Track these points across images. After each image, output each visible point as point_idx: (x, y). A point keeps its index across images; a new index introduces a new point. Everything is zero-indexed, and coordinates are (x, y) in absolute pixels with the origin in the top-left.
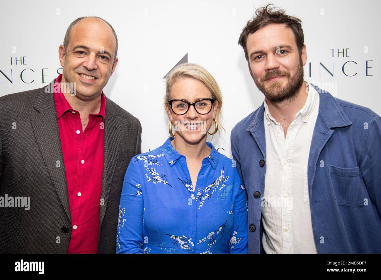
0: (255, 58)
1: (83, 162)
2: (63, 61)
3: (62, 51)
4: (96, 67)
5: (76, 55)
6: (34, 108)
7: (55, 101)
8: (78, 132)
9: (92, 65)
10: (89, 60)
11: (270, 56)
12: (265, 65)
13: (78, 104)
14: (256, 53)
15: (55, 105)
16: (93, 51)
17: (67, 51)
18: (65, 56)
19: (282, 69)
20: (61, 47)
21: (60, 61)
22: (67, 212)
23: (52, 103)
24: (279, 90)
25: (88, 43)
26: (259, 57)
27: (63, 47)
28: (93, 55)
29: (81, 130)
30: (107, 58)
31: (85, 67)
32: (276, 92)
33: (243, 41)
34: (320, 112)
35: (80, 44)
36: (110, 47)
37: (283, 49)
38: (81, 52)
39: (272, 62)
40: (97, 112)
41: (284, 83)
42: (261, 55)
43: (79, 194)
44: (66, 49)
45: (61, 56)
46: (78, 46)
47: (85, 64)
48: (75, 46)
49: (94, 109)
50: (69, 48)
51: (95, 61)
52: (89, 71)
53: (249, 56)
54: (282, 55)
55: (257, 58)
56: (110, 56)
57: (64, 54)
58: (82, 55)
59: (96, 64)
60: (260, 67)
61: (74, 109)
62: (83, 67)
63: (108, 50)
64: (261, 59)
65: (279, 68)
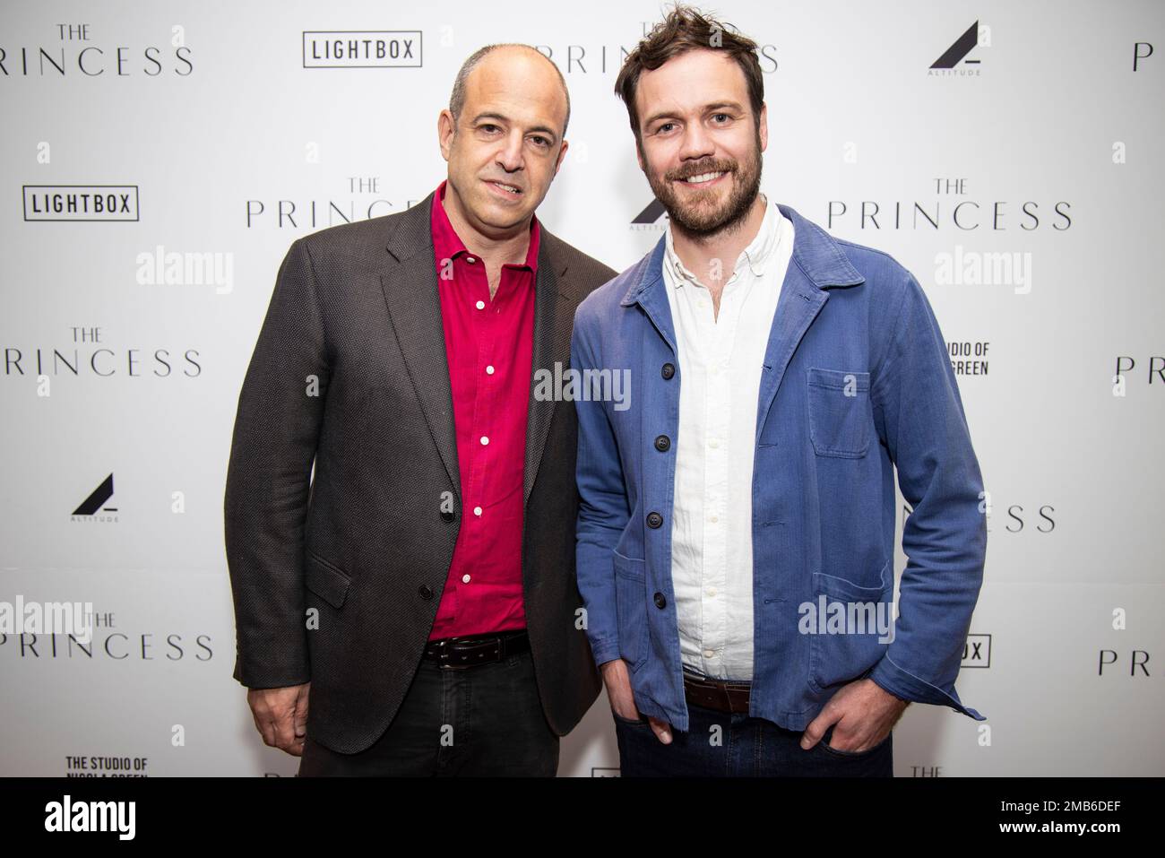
0: (658, 130)
1: (490, 370)
2: (447, 147)
3: (447, 124)
4: (522, 165)
5: (480, 135)
6: (389, 252)
7: (432, 237)
8: (480, 305)
9: (515, 158)
10: (508, 146)
11: (694, 126)
12: (681, 148)
13: (480, 245)
14: (662, 116)
15: (433, 245)
16: (517, 125)
17: (459, 125)
18: (452, 136)
19: (719, 156)
20: (444, 115)
21: (442, 147)
22: (453, 479)
23: (428, 241)
24: (711, 210)
25: (506, 107)
26: (667, 127)
27: (449, 114)
28: (516, 134)
29: (486, 300)
30: (547, 142)
31: (501, 165)
32: (703, 212)
33: (626, 87)
34: (798, 251)
35: (489, 109)
36: (555, 116)
37: (721, 110)
38: (490, 128)
39: (697, 139)
40: (522, 261)
41: (725, 191)
42: (672, 122)
43: (485, 441)
44: (455, 120)
45: (444, 136)
46: (485, 113)
47: (499, 158)
48: (478, 114)
49: (516, 255)
50: (463, 117)
51: (521, 150)
52: (508, 172)
53: (642, 125)
54: (721, 124)
55: (662, 131)
56: (554, 138)
57: (450, 131)
58: (492, 136)
59: (522, 157)
60: (665, 151)
61: (471, 252)
62: (495, 166)
63: (550, 125)
64: (670, 133)
65: (713, 154)
